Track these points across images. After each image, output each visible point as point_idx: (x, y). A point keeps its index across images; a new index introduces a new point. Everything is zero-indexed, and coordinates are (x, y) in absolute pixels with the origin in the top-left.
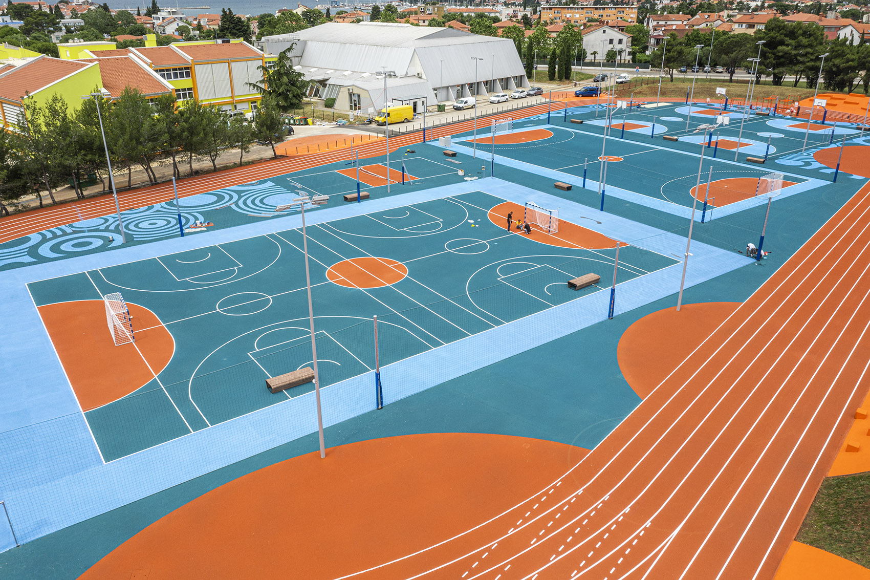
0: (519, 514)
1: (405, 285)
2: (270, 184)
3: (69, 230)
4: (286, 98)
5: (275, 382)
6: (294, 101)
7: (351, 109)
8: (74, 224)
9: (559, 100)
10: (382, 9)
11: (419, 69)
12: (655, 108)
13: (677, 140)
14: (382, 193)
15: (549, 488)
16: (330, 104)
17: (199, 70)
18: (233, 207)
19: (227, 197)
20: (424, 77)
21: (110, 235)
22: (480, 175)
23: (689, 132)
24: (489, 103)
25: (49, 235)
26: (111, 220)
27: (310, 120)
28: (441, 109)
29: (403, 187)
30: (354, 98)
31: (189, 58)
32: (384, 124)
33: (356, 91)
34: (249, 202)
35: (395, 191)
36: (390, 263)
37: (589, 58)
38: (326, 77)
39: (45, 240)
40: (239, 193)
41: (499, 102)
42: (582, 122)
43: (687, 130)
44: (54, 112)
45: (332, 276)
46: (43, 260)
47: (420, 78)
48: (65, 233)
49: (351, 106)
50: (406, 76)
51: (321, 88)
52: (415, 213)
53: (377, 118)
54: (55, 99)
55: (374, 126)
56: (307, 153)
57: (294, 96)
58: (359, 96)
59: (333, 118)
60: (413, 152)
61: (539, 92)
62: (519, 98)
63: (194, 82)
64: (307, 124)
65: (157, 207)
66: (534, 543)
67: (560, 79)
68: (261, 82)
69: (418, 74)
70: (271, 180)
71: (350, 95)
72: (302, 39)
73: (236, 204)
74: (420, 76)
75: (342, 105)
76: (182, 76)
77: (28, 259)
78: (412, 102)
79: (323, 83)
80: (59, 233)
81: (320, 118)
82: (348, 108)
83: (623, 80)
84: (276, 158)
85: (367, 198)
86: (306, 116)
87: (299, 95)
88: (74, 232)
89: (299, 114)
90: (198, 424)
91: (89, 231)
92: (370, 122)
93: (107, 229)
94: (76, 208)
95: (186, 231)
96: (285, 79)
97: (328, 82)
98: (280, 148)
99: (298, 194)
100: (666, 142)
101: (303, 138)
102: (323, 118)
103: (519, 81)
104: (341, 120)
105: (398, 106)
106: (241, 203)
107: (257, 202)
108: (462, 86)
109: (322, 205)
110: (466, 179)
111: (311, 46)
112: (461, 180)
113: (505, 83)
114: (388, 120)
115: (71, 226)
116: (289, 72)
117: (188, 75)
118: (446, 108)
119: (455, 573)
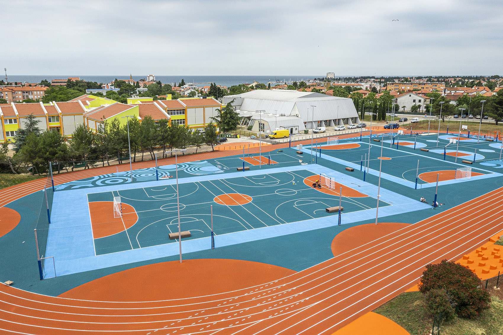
0: (253, 290)
1: (249, 206)
2: (206, 162)
3: (111, 176)
4: (228, 125)
5: (172, 234)
6: (232, 126)
8: (114, 174)
9: (374, 130)
10: (298, 84)
11: (297, 113)
12: (427, 135)
13: (428, 151)
14: (256, 168)
15: (271, 283)
16: (250, 129)
17: (189, 111)
18: (185, 171)
19: (184, 166)
20: (299, 116)
21: (126, 178)
22: (310, 162)
23: (438, 147)
24: (334, 130)
25: (102, 177)
27: (238, 136)
28: (306, 132)
29: (269, 166)
30: (261, 126)
31: (185, 105)
32: (273, 138)
33: (262, 122)
34: (192, 169)
35: (263, 167)
36: (245, 196)
37: (401, 109)
38: (251, 115)
39: (100, 178)
40: (189, 165)
41: (339, 130)
42: (379, 141)
43: (437, 147)
44: (114, 125)
45: (216, 199)
46: (97, 186)
47: (297, 117)
48: (109, 177)
49: (260, 130)
50: (290, 115)
51: (248, 121)
52: (268, 177)
53: (270, 136)
54: (115, 120)
55: (268, 139)
56: (229, 150)
57: (232, 124)
58: (264, 124)
60: (282, 151)
61: (364, 126)
62: (352, 128)
63: (186, 117)
64: (237, 137)
65: (151, 168)
66: (254, 299)
67: (379, 120)
68: (217, 117)
69: (297, 115)
70: (206, 160)
71: (260, 124)
72: (242, 97)
73: (187, 169)
74: (297, 116)
75: (256, 129)
76: (180, 113)
77: (91, 185)
78: (290, 128)
79: (249, 118)
80: (106, 176)
81: (243, 135)
82: (258, 130)
83: (415, 121)
84: (213, 151)
85: (248, 169)
86: (237, 134)
87: (235, 124)
88: (113, 176)
89: (234, 133)
90: (136, 246)
91: (119, 176)
92: (267, 137)
93: (127, 176)
94: (117, 167)
95: (160, 179)
96: (229, 116)
97: (251, 118)
98: (216, 147)
99: (217, 167)
100: (422, 152)
101: (230, 143)
102: (244, 135)
103: (354, 120)
104: (253, 136)
105: (283, 130)
106: (189, 169)
107: (196, 169)
108: (321, 121)
109: (226, 172)
111: (246, 101)
112: (299, 164)
113: (346, 121)
114: (275, 136)
115: (112, 174)
116: (231, 112)
117: (183, 113)
118: (309, 132)
119: (215, 304)
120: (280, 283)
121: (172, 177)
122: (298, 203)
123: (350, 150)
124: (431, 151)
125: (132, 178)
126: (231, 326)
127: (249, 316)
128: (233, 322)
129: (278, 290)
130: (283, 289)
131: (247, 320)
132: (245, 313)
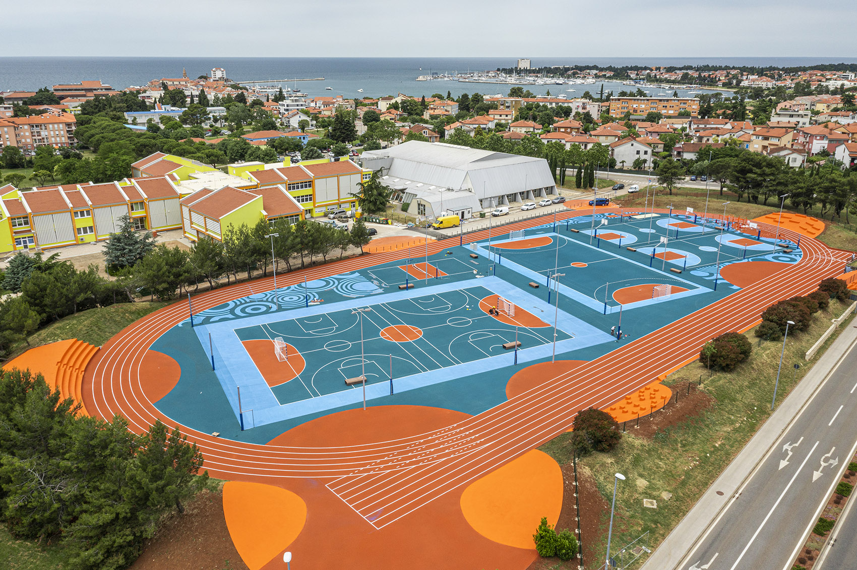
1: (419, 342)
2: (357, 274)
3: (248, 300)
5: (349, 381)
7: (419, 214)
8: (250, 296)
10: (470, 97)
11: (470, 186)
12: (643, 219)
13: (635, 251)
14: (422, 285)
15: (451, 427)
16: (405, 208)
17: (318, 183)
18: (335, 289)
19: (332, 283)
20: (473, 191)
21: (270, 304)
22: (486, 273)
23: (650, 243)
24: (520, 210)
25: (238, 303)
26: (269, 295)
27: (390, 221)
28: (482, 216)
29: (437, 281)
31: (312, 175)
32: (439, 228)
33: (423, 203)
34: (344, 287)
35: (431, 283)
36: (415, 329)
37: (618, 166)
38: (405, 188)
39: (236, 306)
40: (338, 280)
41: (528, 210)
42: (578, 232)
46: (238, 317)
47: (470, 191)
48: (246, 302)
51: (401, 194)
53: (434, 225)
55: (431, 229)
56: (383, 251)
59: (405, 221)
60: (451, 253)
61: (562, 201)
63: (314, 191)
64: (387, 223)
65: (293, 287)
66: (437, 442)
67: (585, 187)
69: (469, 189)
70: (358, 272)
72: (391, 156)
73: (337, 287)
76: (306, 186)
77: (231, 316)
78: (460, 212)
80: (243, 302)
81: (396, 220)
82: (417, 213)
83: (633, 190)
84: (363, 254)
85: (412, 287)
86: (387, 218)
87: (383, 202)
88: (251, 302)
89: (383, 216)
90: (316, 395)
91: (258, 301)
92: (429, 226)
93: (267, 301)
94: (249, 286)
95: (309, 304)
96: (375, 192)
97: (406, 191)
98: (366, 248)
99: (372, 282)
100: (627, 252)
101: (382, 239)
102: (399, 220)
103: (550, 190)
104: (410, 223)
105: (451, 215)
106: (339, 287)
107: (349, 287)
108: (503, 196)
109: (387, 291)
110: (477, 276)
111: (397, 163)
113: (538, 193)
114: (441, 226)
115: (248, 297)
116: (378, 187)
117: (310, 186)
118: (486, 214)
119: (405, 447)
120: (459, 427)
121: (323, 300)
122: (473, 337)
123: (538, 250)
124: (638, 250)
125: (275, 303)
126: (421, 464)
127: (435, 456)
128: (422, 461)
129: (457, 433)
130: (461, 432)
131: (434, 459)
132: (431, 453)
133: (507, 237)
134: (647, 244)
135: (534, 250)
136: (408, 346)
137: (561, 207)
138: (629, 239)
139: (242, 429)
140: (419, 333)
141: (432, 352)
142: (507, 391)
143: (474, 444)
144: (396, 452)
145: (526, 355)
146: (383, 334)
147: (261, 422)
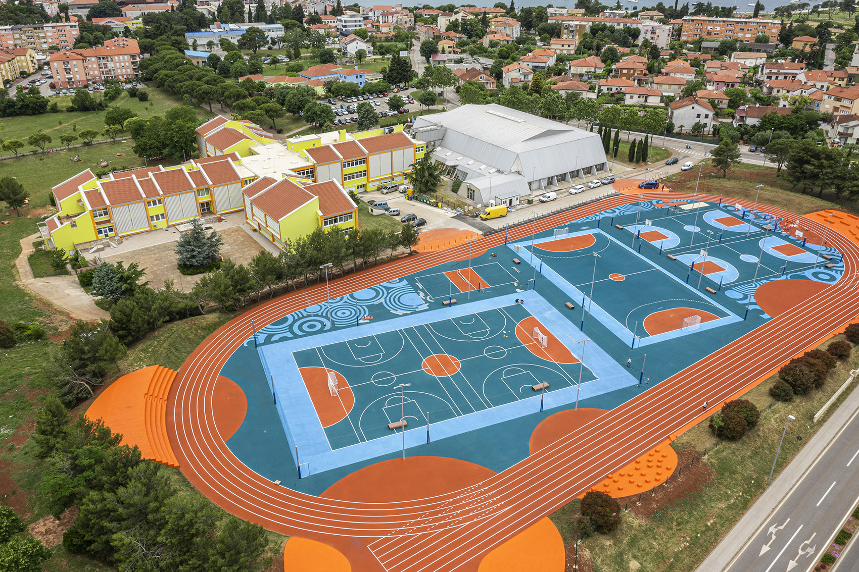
0: (463, 492)
1: (457, 377)
2: (405, 282)
3: (304, 314)
5: (391, 425)
7: (468, 197)
8: (306, 309)
9: (624, 191)
11: (520, 168)
13: (675, 259)
14: (463, 300)
15: (476, 485)
17: (373, 160)
18: (384, 303)
19: (381, 292)
20: (522, 173)
21: (323, 320)
22: (526, 287)
24: (569, 194)
25: (296, 316)
26: (324, 307)
27: (440, 204)
28: (530, 202)
30: (470, 192)
31: (366, 152)
33: (472, 188)
34: (392, 299)
35: (472, 298)
36: (454, 360)
37: (676, 130)
38: (456, 164)
39: (295, 319)
40: (387, 288)
41: (576, 194)
42: (622, 228)
43: (691, 246)
46: (296, 336)
47: (520, 173)
48: (303, 317)
50: (510, 172)
51: (452, 170)
52: (477, 321)
53: (482, 215)
56: (430, 250)
58: (474, 191)
59: (454, 207)
60: (495, 255)
63: (367, 167)
64: (437, 206)
65: (345, 298)
67: (638, 162)
68: (411, 173)
69: (519, 171)
70: (406, 279)
71: (468, 189)
72: (444, 124)
73: (385, 300)
75: (463, 191)
76: (360, 163)
77: (289, 335)
78: (508, 200)
79: (454, 167)
80: (300, 315)
81: (447, 202)
83: (687, 168)
84: (411, 254)
85: (455, 304)
86: (437, 200)
89: (433, 198)
91: (314, 316)
92: (477, 216)
93: (322, 316)
94: (306, 295)
95: (360, 322)
97: (457, 168)
99: (418, 294)
103: (601, 167)
104: (460, 209)
106: (388, 300)
107: (396, 299)
108: (552, 177)
109: (432, 307)
110: (517, 290)
112: (514, 290)
113: (588, 170)
117: (364, 162)
118: (534, 200)
119: (435, 507)
120: (484, 485)
121: (372, 317)
122: (507, 374)
123: (580, 254)
124: (679, 258)
125: (328, 319)
126: (448, 527)
127: (461, 518)
128: (449, 524)
129: (482, 493)
130: (486, 492)
131: (460, 522)
132: (458, 515)
133: (550, 233)
134: (689, 249)
135: (575, 253)
136: (446, 381)
137: (610, 190)
138: (670, 240)
139: (300, 478)
140: (457, 364)
141: (467, 391)
142: (530, 444)
143: (495, 507)
144: (427, 512)
145: (553, 400)
146: (425, 366)
147: (316, 469)
